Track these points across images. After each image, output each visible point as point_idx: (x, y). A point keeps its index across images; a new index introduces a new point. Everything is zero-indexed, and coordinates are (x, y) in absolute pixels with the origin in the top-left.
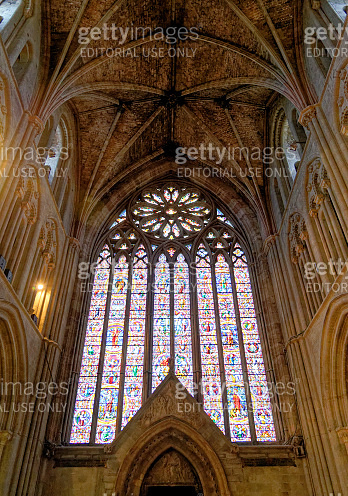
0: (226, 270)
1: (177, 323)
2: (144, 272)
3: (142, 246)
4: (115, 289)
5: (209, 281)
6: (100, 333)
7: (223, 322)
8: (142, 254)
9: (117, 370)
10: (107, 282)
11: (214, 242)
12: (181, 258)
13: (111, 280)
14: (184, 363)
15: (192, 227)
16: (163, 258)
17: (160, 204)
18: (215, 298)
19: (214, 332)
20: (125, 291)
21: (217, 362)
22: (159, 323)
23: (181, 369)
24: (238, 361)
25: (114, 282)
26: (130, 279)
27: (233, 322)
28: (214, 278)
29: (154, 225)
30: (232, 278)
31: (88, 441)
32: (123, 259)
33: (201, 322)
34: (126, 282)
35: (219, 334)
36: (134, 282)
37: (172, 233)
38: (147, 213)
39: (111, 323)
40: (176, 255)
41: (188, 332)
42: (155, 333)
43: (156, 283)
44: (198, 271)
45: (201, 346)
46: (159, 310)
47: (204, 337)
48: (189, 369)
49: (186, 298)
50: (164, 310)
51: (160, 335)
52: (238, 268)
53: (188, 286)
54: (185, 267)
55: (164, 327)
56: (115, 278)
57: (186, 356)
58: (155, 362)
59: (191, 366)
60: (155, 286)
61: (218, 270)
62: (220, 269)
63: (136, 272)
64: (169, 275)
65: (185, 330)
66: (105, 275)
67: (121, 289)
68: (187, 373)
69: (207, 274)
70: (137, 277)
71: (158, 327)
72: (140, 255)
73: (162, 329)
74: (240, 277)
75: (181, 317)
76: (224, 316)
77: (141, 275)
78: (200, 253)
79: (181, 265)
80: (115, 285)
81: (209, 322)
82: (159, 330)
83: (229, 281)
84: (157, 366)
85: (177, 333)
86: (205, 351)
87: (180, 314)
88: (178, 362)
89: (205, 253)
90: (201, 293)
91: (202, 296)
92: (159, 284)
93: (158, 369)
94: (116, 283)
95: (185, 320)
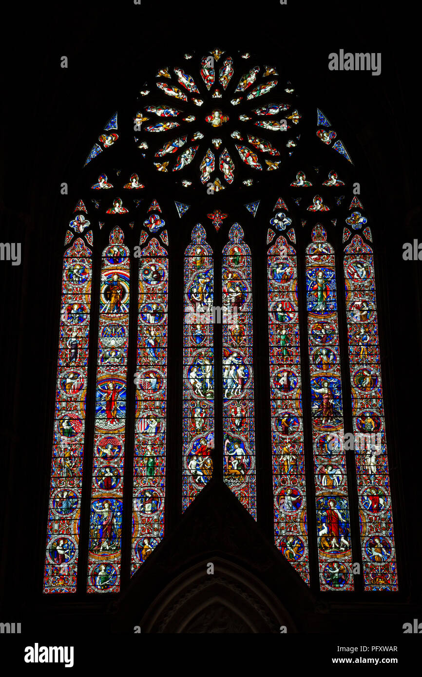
0: (329, 262)
1: (228, 374)
2: (163, 266)
3: (155, 206)
4: (106, 304)
5: (292, 285)
6: (82, 394)
7: (315, 372)
8: (155, 224)
9: (118, 464)
10: (87, 287)
11: (307, 195)
12: (237, 233)
13: (96, 282)
14: (239, 451)
15: (262, 157)
16: (199, 234)
17: (191, 96)
18: (303, 322)
19: (296, 393)
20: (125, 308)
21: (300, 449)
22: (193, 375)
23: (235, 463)
25: (103, 288)
26: (134, 282)
27: (335, 372)
28: (302, 280)
29: (181, 151)
30: (340, 278)
31: (73, 590)
32: (117, 234)
33: (274, 372)
34: (126, 286)
35: (307, 397)
36: (143, 287)
37: (217, 174)
38: (163, 119)
39: (103, 374)
40: (226, 226)
41: (248, 392)
42: (187, 394)
43: (186, 291)
44: (272, 263)
45: (273, 420)
46: (193, 347)
47: (279, 402)
48: (249, 464)
49: (246, 321)
50: (204, 346)
51: (195, 397)
52: (353, 255)
53: (250, 295)
54: (244, 253)
55: (202, 380)
56: (104, 278)
57: (243, 439)
58: (188, 448)
59: (253, 459)
60: (186, 296)
61: (312, 260)
62: (316, 260)
63: (146, 264)
64: (212, 272)
65: (242, 389)
66: (84, 273)
67: (118, 304)
68: (246, 471)
69: (288, 270)
70: (149, 277)
71: (192, 381)
72: (153, 226)
73: (199, 385)
74: (356, 276)
75: (236, 361)
76: (319, 360)
77: (156, 272)
78: (276, 221)
79: (236, 250)
80: (105, 294)
81: (289, 372)
82: (194, 388)
83: (333, 286)
84: (190, 456)
85: (228, 395)
86: (280, 428)
87: (235, 355)
88: (228, 449)
89: (288, 221)
90: (276, 312)
91: (277, 319)
92: (192, 293)
93: (193, 463)
94: (107, 290)
95: (242, 368)
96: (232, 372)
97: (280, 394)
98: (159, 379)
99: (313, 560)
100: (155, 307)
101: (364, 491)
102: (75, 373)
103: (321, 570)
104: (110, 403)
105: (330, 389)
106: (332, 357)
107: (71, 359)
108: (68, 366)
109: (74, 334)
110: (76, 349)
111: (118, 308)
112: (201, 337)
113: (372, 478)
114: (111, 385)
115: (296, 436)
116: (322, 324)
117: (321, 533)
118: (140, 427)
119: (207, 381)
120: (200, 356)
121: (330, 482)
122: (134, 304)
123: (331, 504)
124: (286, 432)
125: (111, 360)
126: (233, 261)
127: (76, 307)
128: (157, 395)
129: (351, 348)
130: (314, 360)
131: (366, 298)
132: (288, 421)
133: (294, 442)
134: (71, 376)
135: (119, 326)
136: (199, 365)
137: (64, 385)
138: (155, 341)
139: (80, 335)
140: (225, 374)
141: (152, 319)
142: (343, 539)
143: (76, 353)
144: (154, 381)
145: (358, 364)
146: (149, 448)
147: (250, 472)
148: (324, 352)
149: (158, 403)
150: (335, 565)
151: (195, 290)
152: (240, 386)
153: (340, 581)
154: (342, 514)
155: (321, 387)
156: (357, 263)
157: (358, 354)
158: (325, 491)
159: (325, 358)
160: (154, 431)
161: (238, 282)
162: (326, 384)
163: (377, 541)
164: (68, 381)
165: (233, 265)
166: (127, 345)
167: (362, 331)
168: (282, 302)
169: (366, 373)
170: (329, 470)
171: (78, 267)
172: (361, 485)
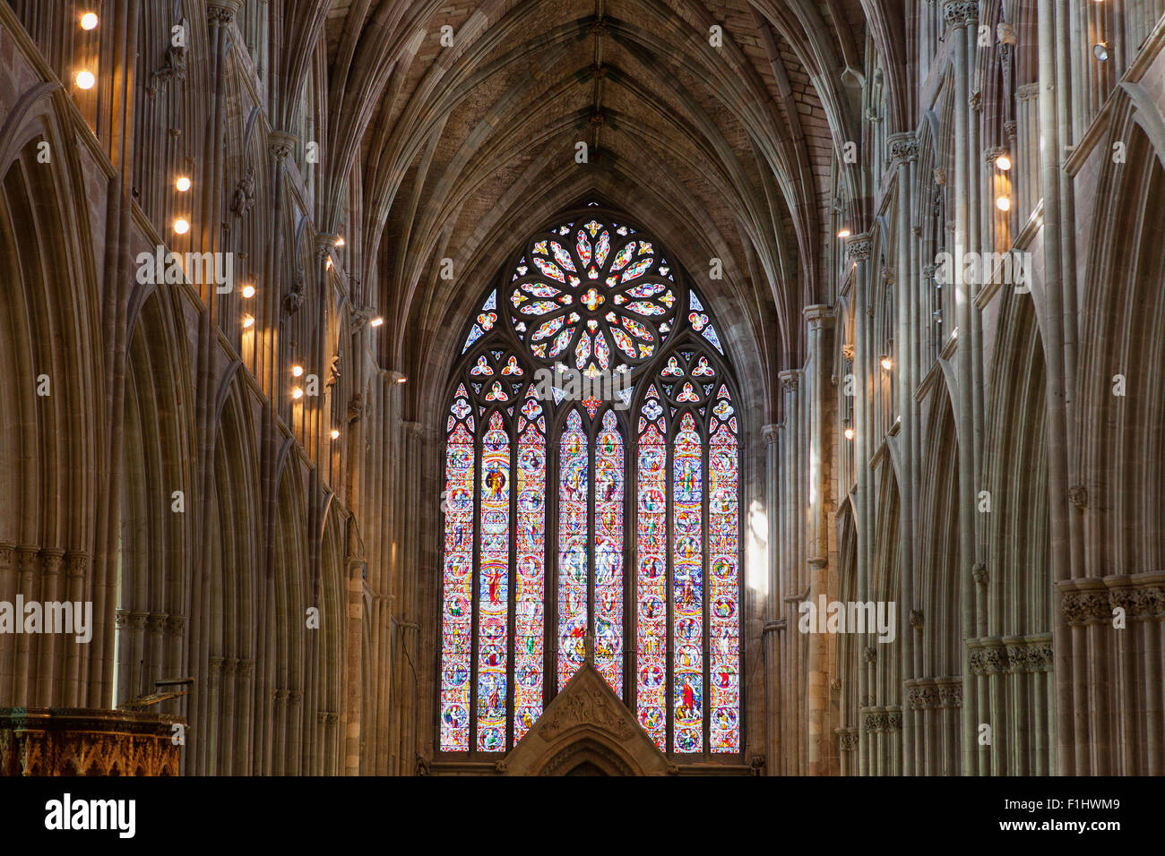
0: (697, 452)
1: (600, 560)
2: (541, 453)
3: (533, 391)
4: (487, 491)
5: (661, 474)
6: (467, 577)
7: (679, 560)
8: (533, 410)
9: (502, 643)
10: (470, 473)
11: (677, 384)
12: (610, 421)
13: (478, 469)
14: (609, 633)
15: (636, 341)
16: (575, 420)
18: (669, 512)
19: (661, 579)
20: (505, 494)
21: (663, 631)
22: (568, 561)
23: (604, 643)
24: (697, 630)
26: (513, 469)
27: (697, 561)
28: (670, 469)
29: (557, 334)
30: (706, 469)
31: (466, 748)
32: (497, 420)
33: (641, 559)
34: (506, 473)
35: (670, 583)
36: (521, 474)
39: (486, 558)
40: (600, 413)
41: (618, 578)
42: (562, 579)
43: (562, 478)
44: (643, 452)
45: (639, 605)
46: (568, 534)
47: (645, 588)
48: (617, 644)
49: (617, 510)
50: (578, 534)
51: (570, 582)
52: (718, 446)
53: (621, 484)
54: (617, 442)
55: (576, 567)
56: (485, 465)
57: (612, 622)
58: (563, 629)
59: (621, 640)
60: (562, 484)
61: (680, 451)
62: (684, 449)
63: (524, 451)
64: (586, 459)
65: (613, 575)
66: (467, 459)
67: (499, 491)
68: (614, 650)
69: (657, 459)
70: (527, 463)
71: (568, 568)
72: (531, 412)
73: (573, 571)
74: (720, 467)
75: (608, 549)
76: (682, 548)
77: (535, 459)
78: (648, 409)
79: (609, 437)
80: (487, 481)
81: (655, 559)
82: (569, 574)
83: (698, 476)
84: (565, 637)
85: (600, 580)
86: (646, 612)
87: (606, 542)
88: (599, 630)
89: (659, 410)
90: (645, 501)
91: (646, 507)
92: (567, 480)
93: (568, 642)
94: (489, 476)
95: (613, 555)
96: (603, 559)
97: (647, 580)
98: (537, 565)
99: (669, 728)
100: (533, 493)
101: (716, 669)
102: (461, 557)
103: (676, 736)
104: (493, 587)
105: (692, 577)
106: (694, 546)
107: (457, 543)
108: (454, 550)
109: (459, 519)
110: (461, 533)
111: (499, 496)
112: (577, 525)
113: (724, 658)
114: (493, 570)
115: (659, 619)
116: (687, 513)
117: (677, 705)
118: (519, 609)
119: (581, 567)
120: (574, 543)
121: (687, 661)
122: (513, 491)
123: (688, 680)
124: (650, 615)
125: (492, 546)
126: (607, 449)
127: (459, 493)
128: (535, 580)
129: (712, 538)
130: (678, 549)
131: (729, 489)
132: (652, 606)
133: (657, 626)
134: (458, 559)
135: (500, 512)
136: (574, 552)
137: (451, 568)
138: (534, 528)
139: (464, 520)
140: (597, 561)
141: (530, 505)
142: (695, 710)
143: (461, 537)
144: (532, 566)
145: (718, 553)
146: (529, 628)
147: (617, 652)
148: (688, 540)
149: (536, 587)
150: (688, 732)
151: (570, 478)
152: (610, 573)
153: (691, 744)
154: (696, 689)
155: (683, 574)
156: (722, 453)
157: (718, 544)
158: (683, 669)
159: (688, 546)
160: (533, 612)
161: (610, 471)
162: (688, 572)
163: (724, 711)
164: (455, 564)
165: (607, 453)
166: (508, 532)
167: (723, 520)
168: (651, 491)
169: (724, 562)
170: (686, 651)
171: (461, 453)
172: (714, 663)
